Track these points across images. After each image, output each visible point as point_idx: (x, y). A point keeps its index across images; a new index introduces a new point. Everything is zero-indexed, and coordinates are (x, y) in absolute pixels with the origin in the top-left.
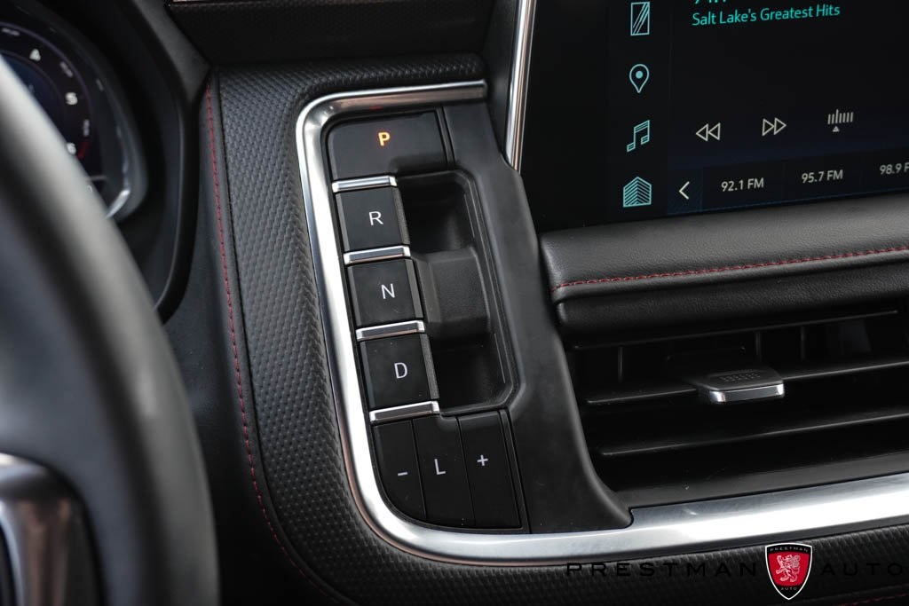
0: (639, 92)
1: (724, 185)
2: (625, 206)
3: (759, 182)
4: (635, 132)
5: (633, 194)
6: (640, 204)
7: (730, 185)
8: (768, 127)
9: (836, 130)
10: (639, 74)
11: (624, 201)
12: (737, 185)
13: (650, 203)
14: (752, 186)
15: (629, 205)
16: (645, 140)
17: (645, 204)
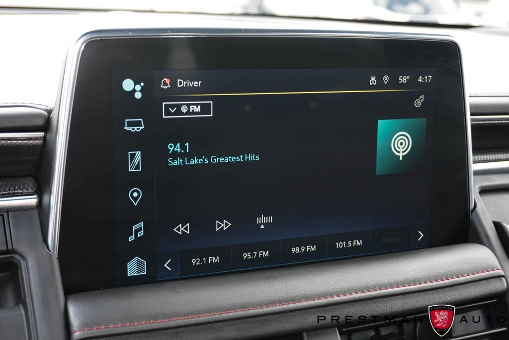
0: (136, 205)
1: (194, 262)
2: (129, 275)
3: (216, 259)
4: (134, 229)
5: (133, 268)
6: (139, 274)
7: (197, 261)
8: (219, 225)
9: (262, 227)
10: (135, 194)
11: (128, 272)
12: (202, 261)
13: (145, 273)
14: (211, 262)
15: (132, 275)
16: (141, 234)
17: (142, 274)
